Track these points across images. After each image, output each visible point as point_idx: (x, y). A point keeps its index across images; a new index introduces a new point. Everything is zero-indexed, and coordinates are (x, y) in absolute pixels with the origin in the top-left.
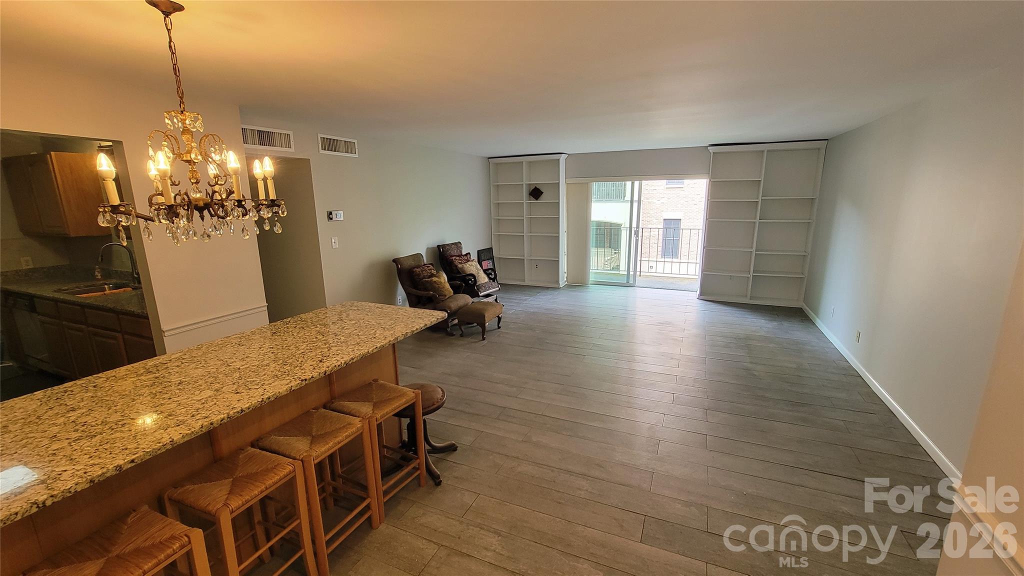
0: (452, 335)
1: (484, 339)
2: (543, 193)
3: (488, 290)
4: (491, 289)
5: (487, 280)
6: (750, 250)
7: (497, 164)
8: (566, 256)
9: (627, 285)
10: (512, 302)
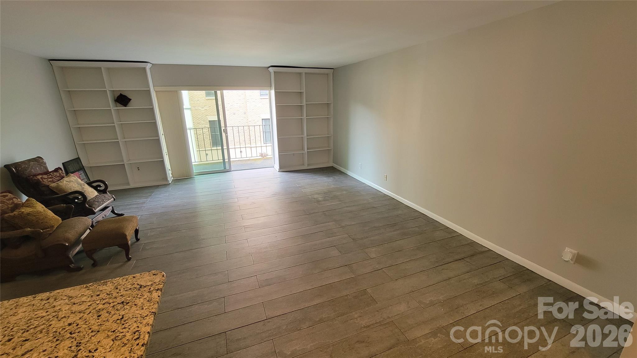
0: (79, 269)
1: (129, 259)
2: (130, 100)
3: (103, 204)
4: (105, 202)
5: (96, 193)
6: (301, 136)
7: (62, 68)
8: (167, 156)
9: (225, 171)
10: (130, 209)
